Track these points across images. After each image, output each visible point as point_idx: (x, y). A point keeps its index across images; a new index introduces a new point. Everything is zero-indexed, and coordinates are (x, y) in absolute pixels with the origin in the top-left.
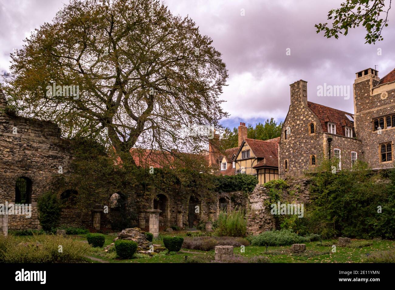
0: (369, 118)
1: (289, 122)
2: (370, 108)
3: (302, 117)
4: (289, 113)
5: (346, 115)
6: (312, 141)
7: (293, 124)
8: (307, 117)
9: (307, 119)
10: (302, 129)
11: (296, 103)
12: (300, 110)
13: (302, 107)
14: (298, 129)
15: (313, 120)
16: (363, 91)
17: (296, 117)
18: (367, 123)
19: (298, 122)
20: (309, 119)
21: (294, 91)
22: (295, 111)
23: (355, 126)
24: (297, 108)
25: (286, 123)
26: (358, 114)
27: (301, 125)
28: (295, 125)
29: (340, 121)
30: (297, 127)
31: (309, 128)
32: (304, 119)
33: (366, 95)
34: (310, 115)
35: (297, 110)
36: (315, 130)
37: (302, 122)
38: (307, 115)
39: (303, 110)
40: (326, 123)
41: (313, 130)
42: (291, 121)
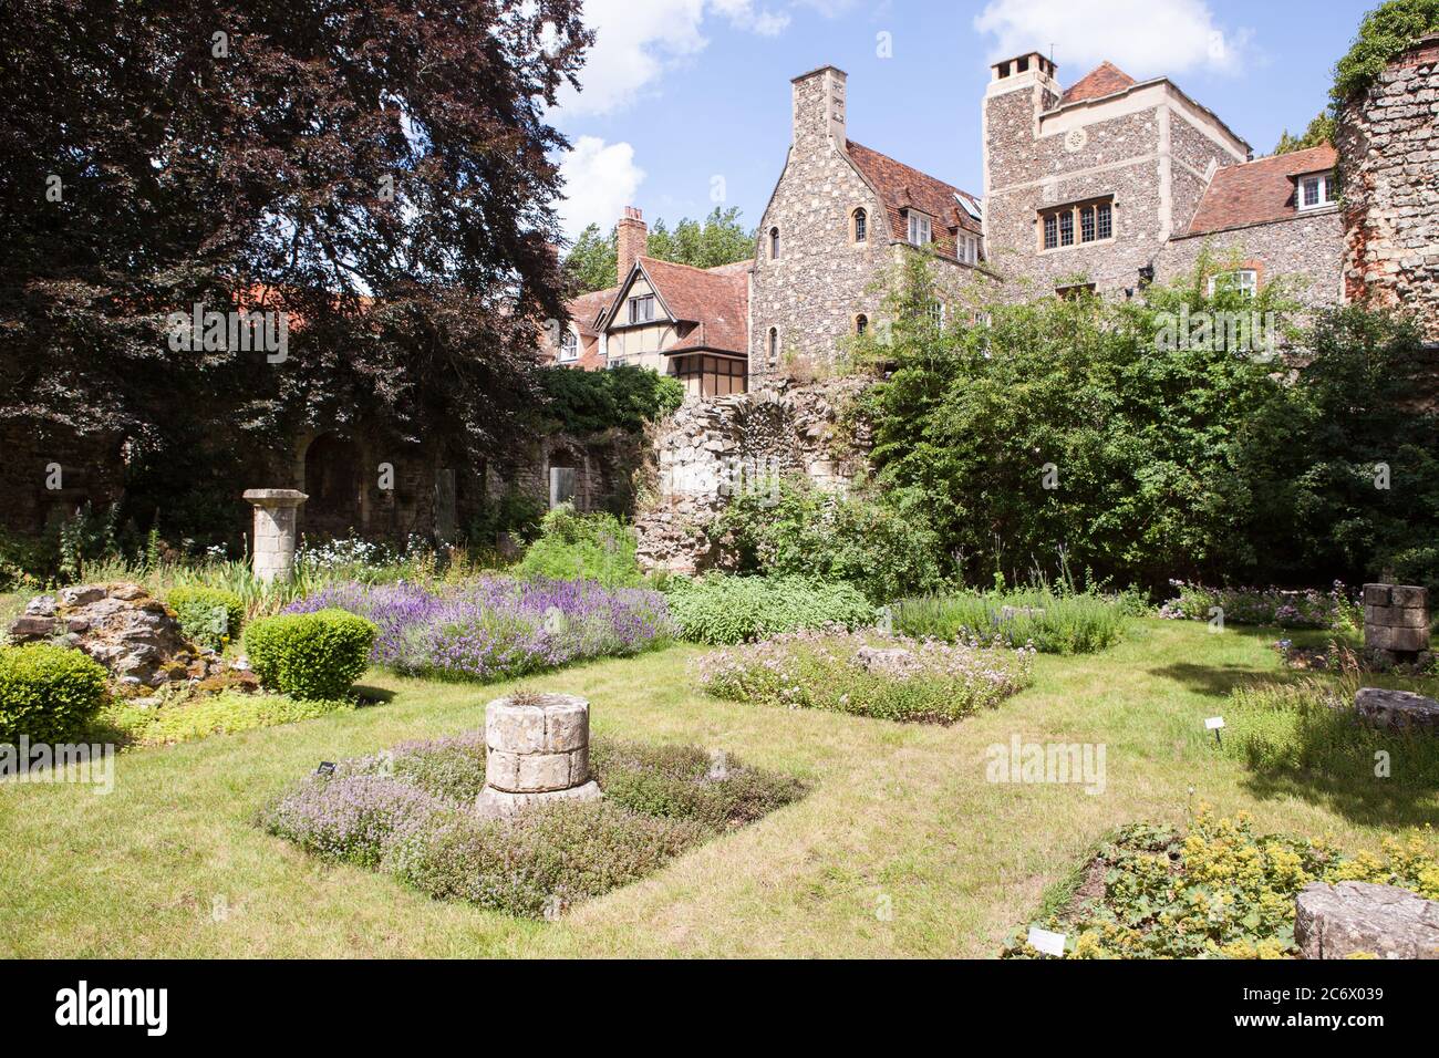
0: (1027, 208)
1: (784, 203)
2: (1031, 178)
3: (827, 188)
4: (787, 173)
5: (958, 196)
6: (859, 268)
7: (798, 207)
8: (845, 187)
9: (844, 196)
10: (829, 227)
11: (810, 138)
12: (822, 163)
13: (828, 154)
14: (813, 225)
15: (863, 199)
16: (1011, 122)
17: (808, 187)
18: (1021, 225)
19: (815, 204)
20: (852, 195)
21: (803, 100)
22: (806, 167)
23: (985, 230)
24: (814, 158)
25: (775, 205)
26: (995, 193)
27: (824, 211)
28: (804, 212)
29: (941, 211)
30: (811, 219)
31: (852, 222)
32: (836, 194)
33: (1021, 134)
34: (854, 182)
35: (813, 165)
36: (867, 231)
37: (828, 203)
38: (845, 180)
39: (833, 164)
40: (904, 212)
41: (863, 230)
42: (793, 199)
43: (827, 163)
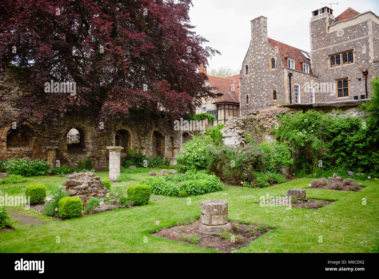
0: (325, 55)
1: (249, 58)
2: (326, 46)
3: (263, 53)
4: (250, 48)
5: (302, 52)
6: (273, 76)
7: (254, 59)
8: (268, 52)
9: (268, 55)
10: (263, 64)
11: (257, 38)
12: (261, 45)
13: (263, 42)
14: (259, 64)
15: (274, 56)
16: (319, 29)
17: (257, 53)
18: (323, 60)
19: (259, 57)
20: (270, 54)
21: (254, 27)
22: (256, 47)
23: (311, 62)
24: (258, 44)
25: (247, 58)
26: (314, 51)
27: (262, 60)
28: (256, 60)
29: (297, 57)
30: (258, 62)
31: (270, 63)
32: (265, 54)
33: (322, 32)
34: (271, 50)
35: (258, 46)
36: (275, 65)
37: (263, 57)
38: (268, 50)
39: (264, 46)
40: (286, 58)
42: (252, 57)
43: (262, 45)
